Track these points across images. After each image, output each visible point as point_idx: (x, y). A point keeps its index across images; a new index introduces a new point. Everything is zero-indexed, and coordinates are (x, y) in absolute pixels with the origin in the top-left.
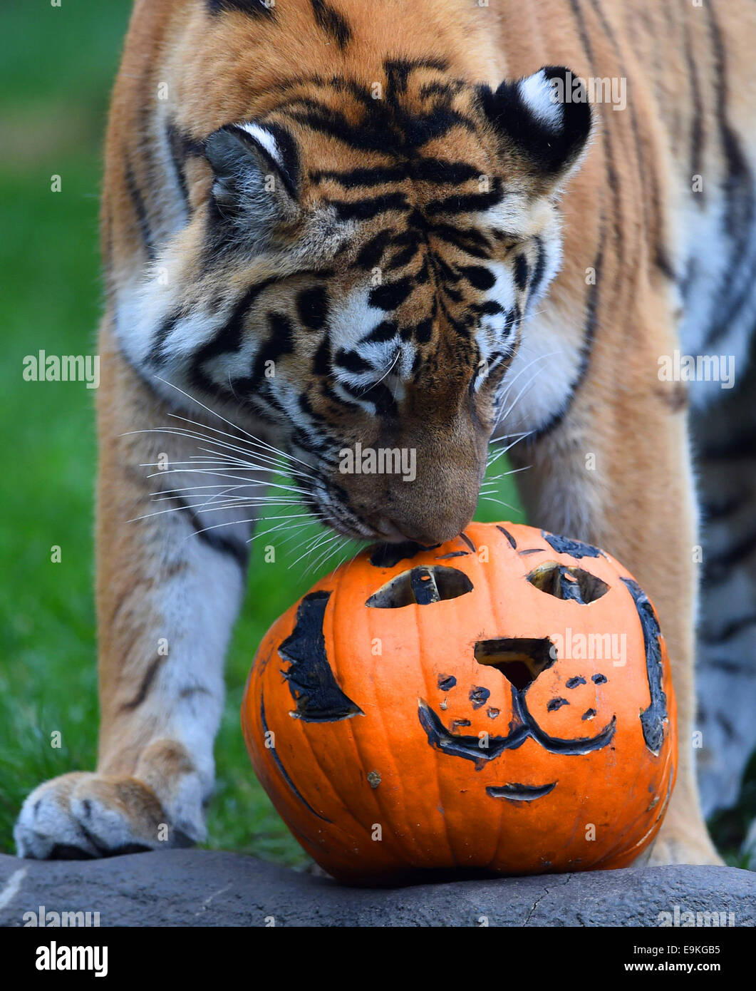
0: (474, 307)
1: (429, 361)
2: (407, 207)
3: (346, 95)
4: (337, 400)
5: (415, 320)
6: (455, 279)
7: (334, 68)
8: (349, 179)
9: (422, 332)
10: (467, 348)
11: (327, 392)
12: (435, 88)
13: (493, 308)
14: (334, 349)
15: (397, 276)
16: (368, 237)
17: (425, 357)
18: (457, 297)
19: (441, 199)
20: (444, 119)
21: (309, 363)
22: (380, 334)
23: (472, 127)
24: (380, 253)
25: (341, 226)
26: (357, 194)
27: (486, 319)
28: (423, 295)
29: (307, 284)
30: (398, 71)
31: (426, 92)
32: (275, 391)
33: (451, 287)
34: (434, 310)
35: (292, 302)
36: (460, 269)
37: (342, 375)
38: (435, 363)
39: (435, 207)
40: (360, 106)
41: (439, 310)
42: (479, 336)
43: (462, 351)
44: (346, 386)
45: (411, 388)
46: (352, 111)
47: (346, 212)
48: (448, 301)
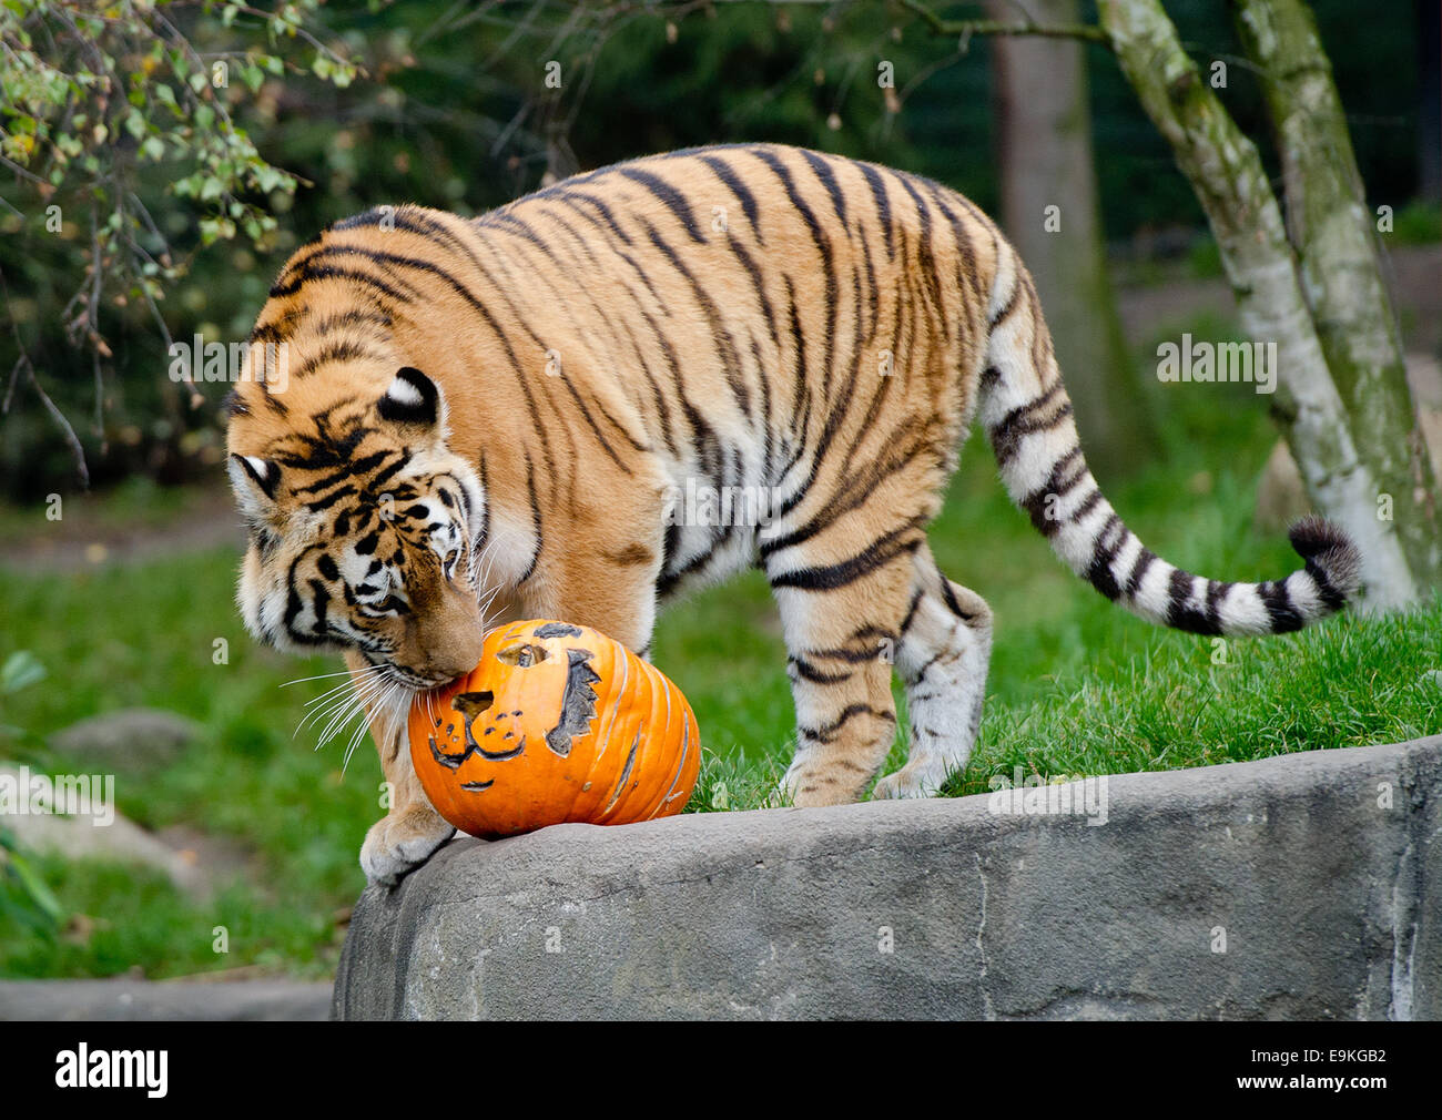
0: (423, 531)
1: (410, 573)
2: (356, 491)
3: (298, 442)
4: (369, 617)
5: (391, 554)
6: (404, 520)
7: (284, 431)
8: (313, 490)
9: (398, 558)
10: (430, 555)
11: (361, 614)
12: (350, 419)
13: (435, 527)
14: (353, 587)
15: (365, 533)
16: (335, 517)
17: (407, 572)
18: (410, 530)
19: (374, 479)
20: (359, 434)
21: (344, 601)
22: (374, 568)
23: (376, 431)
24: (348, 524)
25: (314, 516)
26: (321, 495)
27: (434, 534)
28: (388, 538)
29: (317, 554)
30: (321, 419)
31: (344, 425)
32: (335, 624)
33: (404, 526)
34: (400, 543)
35: (316, 569)
36: (404, 513)
37: (363, 599)
38: (415, 572)
39: (373, 485)
40: (307, 445)
41: (404, 542)
42: (433, 546)
43: (427, 559)
44: (370, 605)
45: (407, 591)
46: (303, 450)
47: (315, 508)
48: (406, 535)
